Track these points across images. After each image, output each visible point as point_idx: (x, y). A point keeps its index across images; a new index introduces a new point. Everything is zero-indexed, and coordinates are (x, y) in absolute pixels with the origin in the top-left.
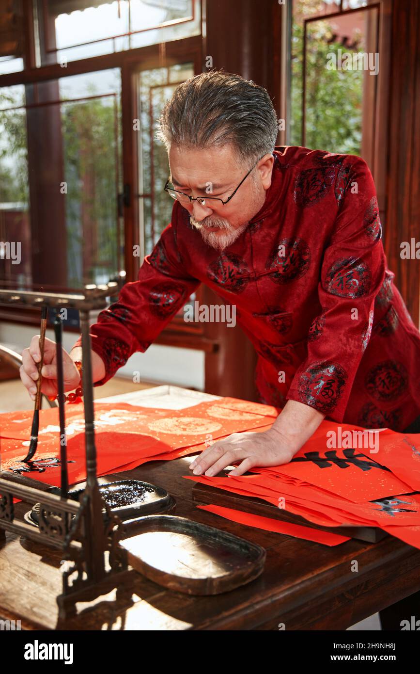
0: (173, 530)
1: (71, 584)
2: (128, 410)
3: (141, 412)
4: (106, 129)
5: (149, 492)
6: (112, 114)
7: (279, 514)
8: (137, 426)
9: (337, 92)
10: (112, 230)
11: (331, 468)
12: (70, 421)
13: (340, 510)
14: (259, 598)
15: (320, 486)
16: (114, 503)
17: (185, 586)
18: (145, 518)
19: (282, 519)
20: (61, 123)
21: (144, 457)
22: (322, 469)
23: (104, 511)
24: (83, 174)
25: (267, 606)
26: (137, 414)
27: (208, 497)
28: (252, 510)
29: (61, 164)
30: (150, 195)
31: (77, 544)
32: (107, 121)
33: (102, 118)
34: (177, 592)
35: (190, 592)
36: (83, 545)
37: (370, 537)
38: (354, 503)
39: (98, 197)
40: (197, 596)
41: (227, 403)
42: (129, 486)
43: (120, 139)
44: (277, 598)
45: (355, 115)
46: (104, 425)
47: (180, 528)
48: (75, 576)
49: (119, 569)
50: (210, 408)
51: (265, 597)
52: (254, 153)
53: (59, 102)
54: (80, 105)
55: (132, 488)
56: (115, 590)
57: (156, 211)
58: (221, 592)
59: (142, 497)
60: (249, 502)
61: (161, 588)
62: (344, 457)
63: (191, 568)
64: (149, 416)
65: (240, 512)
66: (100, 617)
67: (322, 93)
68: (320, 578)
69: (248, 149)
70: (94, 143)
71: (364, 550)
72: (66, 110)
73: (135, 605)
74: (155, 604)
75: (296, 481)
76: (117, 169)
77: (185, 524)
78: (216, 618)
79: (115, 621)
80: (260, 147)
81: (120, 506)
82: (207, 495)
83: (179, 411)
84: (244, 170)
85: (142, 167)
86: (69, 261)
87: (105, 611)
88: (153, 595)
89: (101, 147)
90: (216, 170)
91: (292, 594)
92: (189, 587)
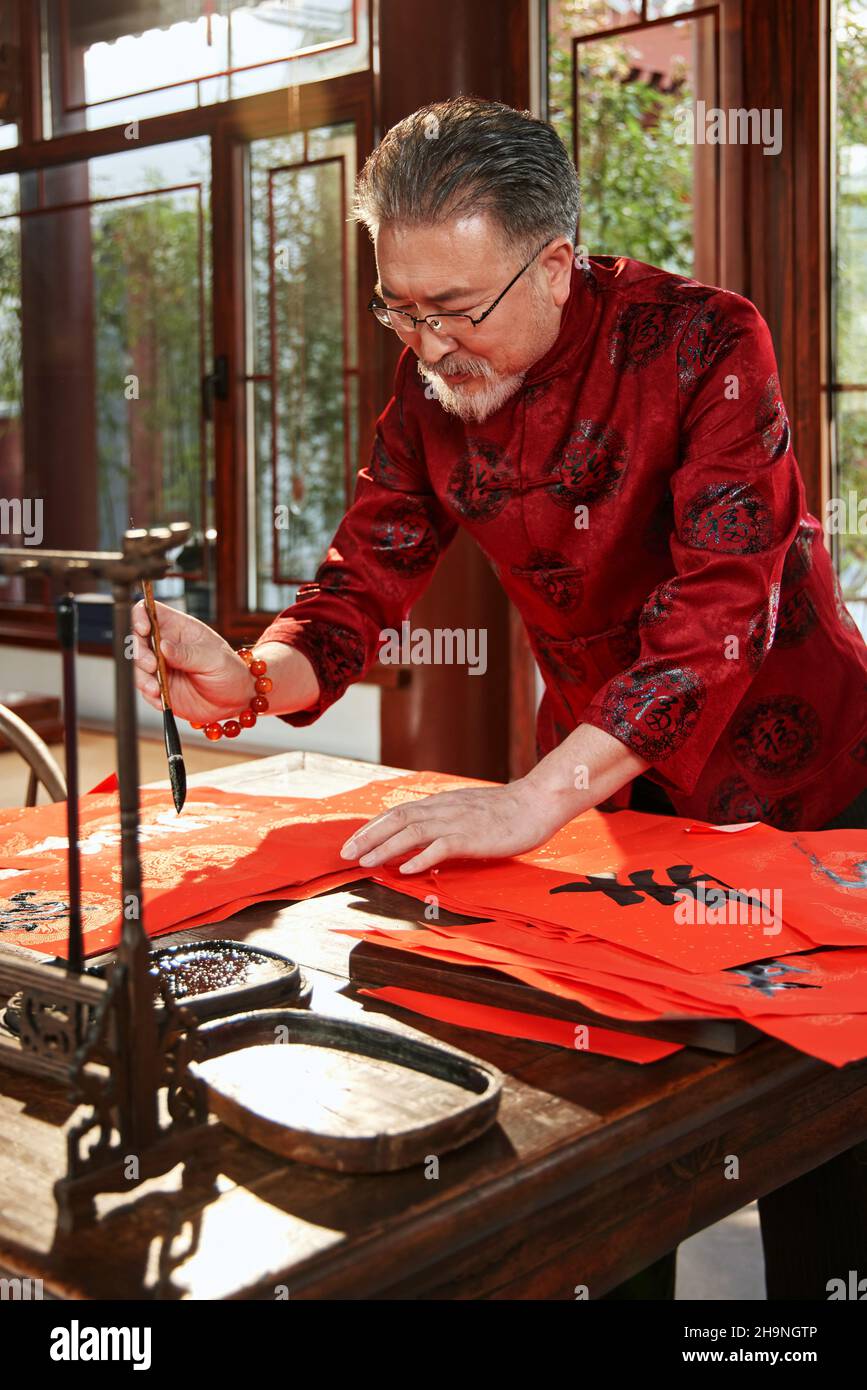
0: (305, 1039)
1: (84, 1154)
2: (217, 802)
3: (245, 805)
4: (182, 255)
5: (257, 963)
6: (195, 224)
7: (532, 1000)
8: (235, 834)
9: (642, 172)
10: (190, 450)
11: (642, 906)
12: (92, 827)
13: (661, 987)
14: (489, 1176)
15: (619, 941)
16: (183, 988)
17: (331, 1154)
18: (248, 1018)
19: (539, 1012)
20: (91, 246)
21: (249, 894)
22: (623, 908)
23: (160, 1004)
24: (133, 342)
25: (506, 1193)
26: (235, 809)
27: (381, 971)
28: (475, 996)
29: (89, 324)
30: (269, 378)
31: (101, 1071)
32: (182, 240)
33: (172, 234)
34: (313, 1167)
35: (341, 1166)
36: (112, 1072)
37: (724, 1043)
38: (690, 973)
39: (163, 385)
40: (353, 1175)
41: (424, 783)
42: (215, 952)
43: (208, 272)
44: (528, 1174)
45: (679, 215)
46: (164, 833)
47: (321, 1036)
48: (93, 1136)
49: (189, 1122)
50: (389, 793)
51: (502, 1172)
52: (531, 231)
53: (89, 204)
54: (130, 208)
55: (220, 956)
56: (180, 1168)
57: (281, 408)
58: (407, 1165)
59: (242, 973)
60: (467, 979)
61: (278, 1160)
62: (668, 882)
63: (344, 1117)
64: (260, 812)
65: (450, 999)
66: (147, 1225)
67: (611, 176)
68: (619, 1130)
69: (519, 224)
70: (158, 281)
71: (711, 1070)
72: (102, 220)
73: (222, 1197)
74: (265, 1193)
75: (567, 932)
76: (202, 331)
77: (332, 1027)
78: (394, 1220)
79: (178, 1232)
80: (543, 222)
81: (194, 994)
82: (379, 967)
83: (323, 800)
84: (513, 263)
85: (253, 323)
86: (103, 512)
87: (158, 1212)
88: (263, 1174)
89: (171, 288)
90: (459, 262)
91: (560, 1168)
92: (339, 1155)
